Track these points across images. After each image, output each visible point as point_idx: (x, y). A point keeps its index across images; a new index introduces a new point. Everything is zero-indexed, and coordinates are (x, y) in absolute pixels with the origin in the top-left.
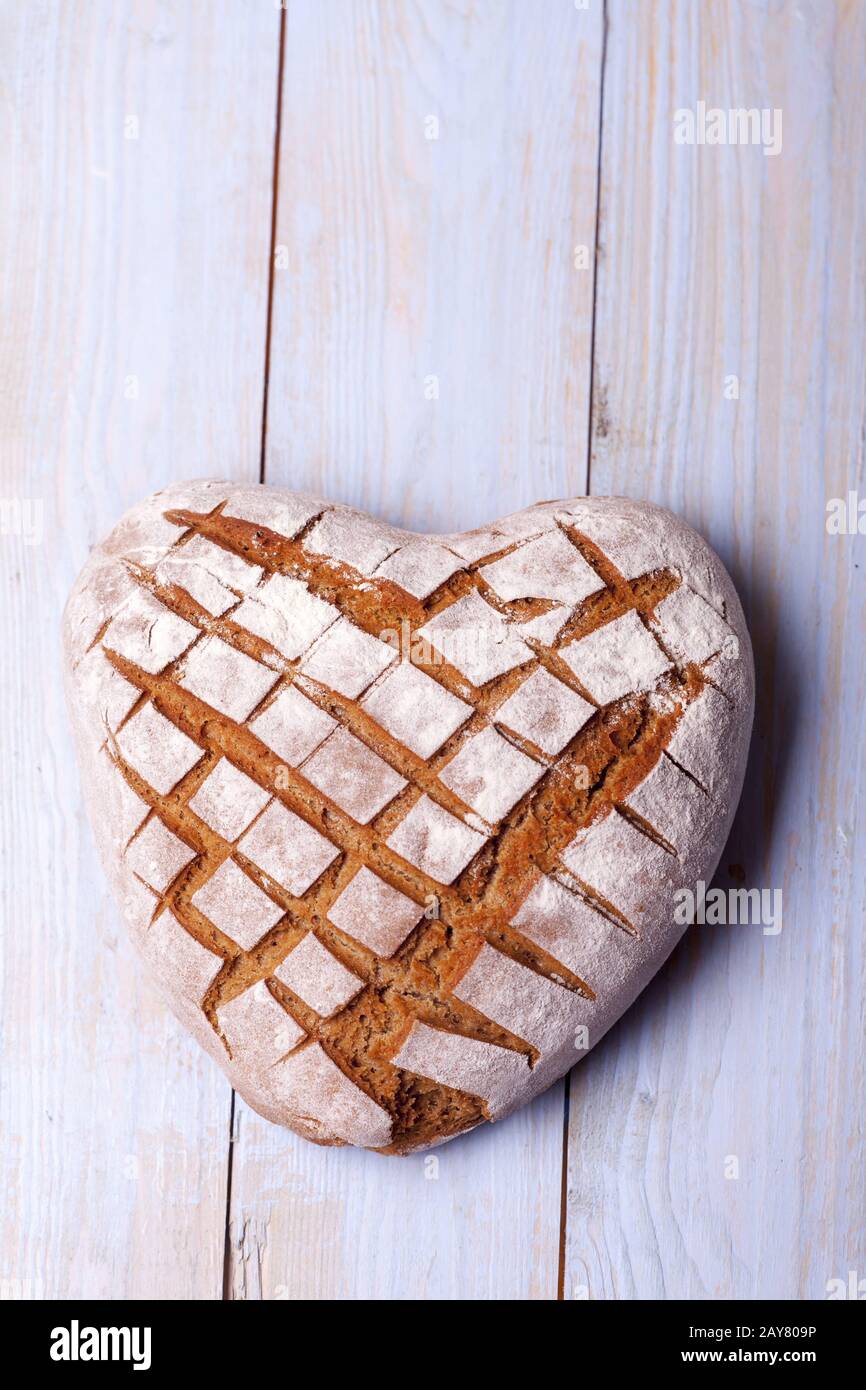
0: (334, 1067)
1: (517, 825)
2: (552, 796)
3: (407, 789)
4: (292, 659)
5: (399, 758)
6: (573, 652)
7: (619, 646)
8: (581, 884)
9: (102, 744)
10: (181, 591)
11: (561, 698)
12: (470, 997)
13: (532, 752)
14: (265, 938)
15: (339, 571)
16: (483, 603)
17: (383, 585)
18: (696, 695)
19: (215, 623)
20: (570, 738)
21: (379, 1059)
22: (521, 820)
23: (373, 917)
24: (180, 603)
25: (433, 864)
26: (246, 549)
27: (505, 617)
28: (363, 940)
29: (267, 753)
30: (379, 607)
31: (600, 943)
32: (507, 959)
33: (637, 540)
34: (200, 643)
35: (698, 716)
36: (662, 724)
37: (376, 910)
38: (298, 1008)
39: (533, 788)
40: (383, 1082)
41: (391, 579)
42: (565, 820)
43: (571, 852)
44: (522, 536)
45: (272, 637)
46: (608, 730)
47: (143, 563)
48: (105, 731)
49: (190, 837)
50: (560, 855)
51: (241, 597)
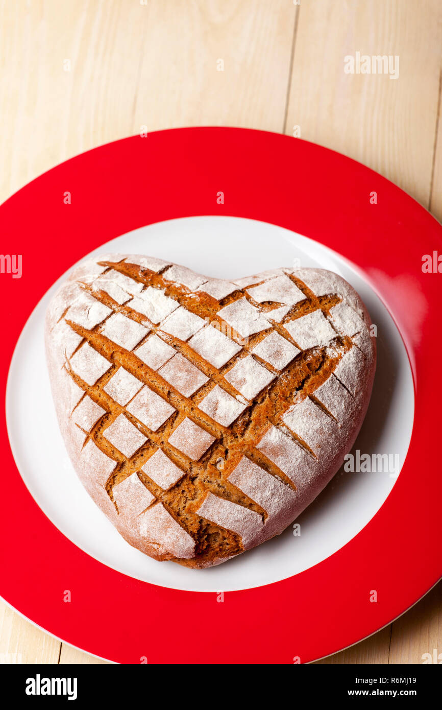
0: (168, 514)
1: (261, 403)
2: (278, 390)
3: (209, 382)
4: (156, 323)
5: (206, 369)
6: (290, 326)
7: (312, 325)
8: (291, 432)
9: (62, 365)
10: (104, 293)
11: (284, 345)
12: (236, 481)
13: (270, 368)
14: (137, 452)
15: (179, 288)
16: (248, 303)
17: (201, 294)
18: (349, 349)
19: (120, 308)
20: (288, 363)
21: (190, 513)
22: (263, 400)
23: (190, 441)
24: (104, 298)
25: (220, 417)
26: (136, 277)
27: (258, 309)
28: (185, 452)
29: (142, 365)
30: (198, 304)
31: (299, 460)
32: (254, 464)
33: (322, 281)
34: (112, 316)
35: (349, 359)
36: (332, 361)
37: (192, 438)
38: (152, 487)
39: (269, 385)
40: (192, 524)
41: (204, 291)
42: (284, 401)
43: (287, 415)
44: (267, 278)
45: (147, 313)
46: (306, 362)
47: (86, 282)
48: (64, 358)
49: (103, 405)
50: (281, 416)
51: (133, 296)
